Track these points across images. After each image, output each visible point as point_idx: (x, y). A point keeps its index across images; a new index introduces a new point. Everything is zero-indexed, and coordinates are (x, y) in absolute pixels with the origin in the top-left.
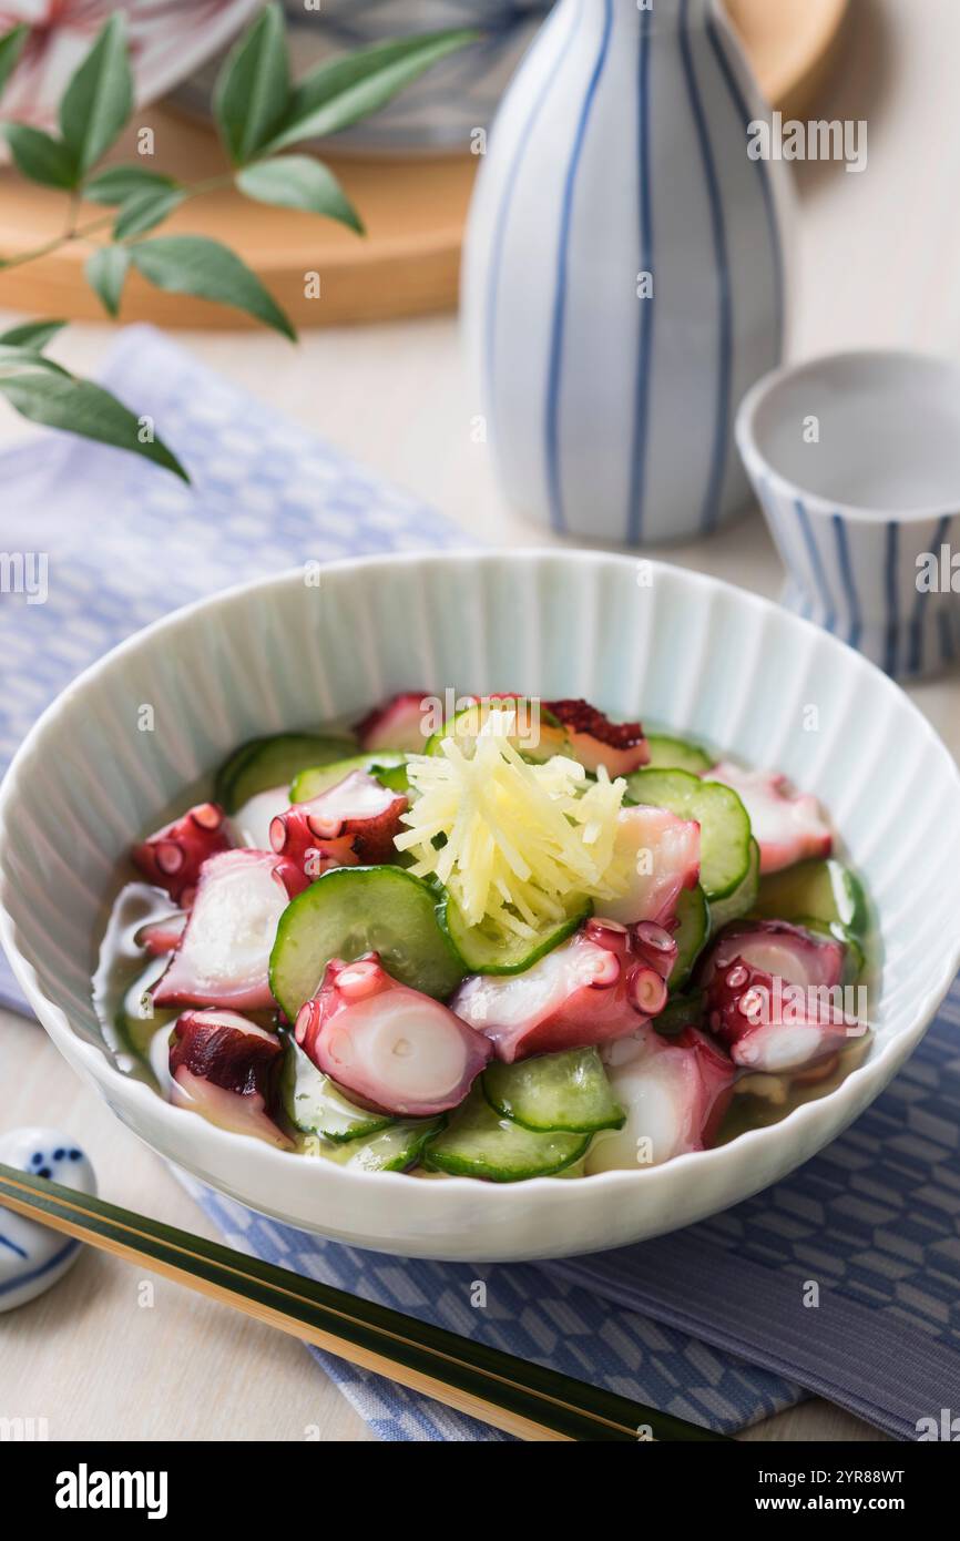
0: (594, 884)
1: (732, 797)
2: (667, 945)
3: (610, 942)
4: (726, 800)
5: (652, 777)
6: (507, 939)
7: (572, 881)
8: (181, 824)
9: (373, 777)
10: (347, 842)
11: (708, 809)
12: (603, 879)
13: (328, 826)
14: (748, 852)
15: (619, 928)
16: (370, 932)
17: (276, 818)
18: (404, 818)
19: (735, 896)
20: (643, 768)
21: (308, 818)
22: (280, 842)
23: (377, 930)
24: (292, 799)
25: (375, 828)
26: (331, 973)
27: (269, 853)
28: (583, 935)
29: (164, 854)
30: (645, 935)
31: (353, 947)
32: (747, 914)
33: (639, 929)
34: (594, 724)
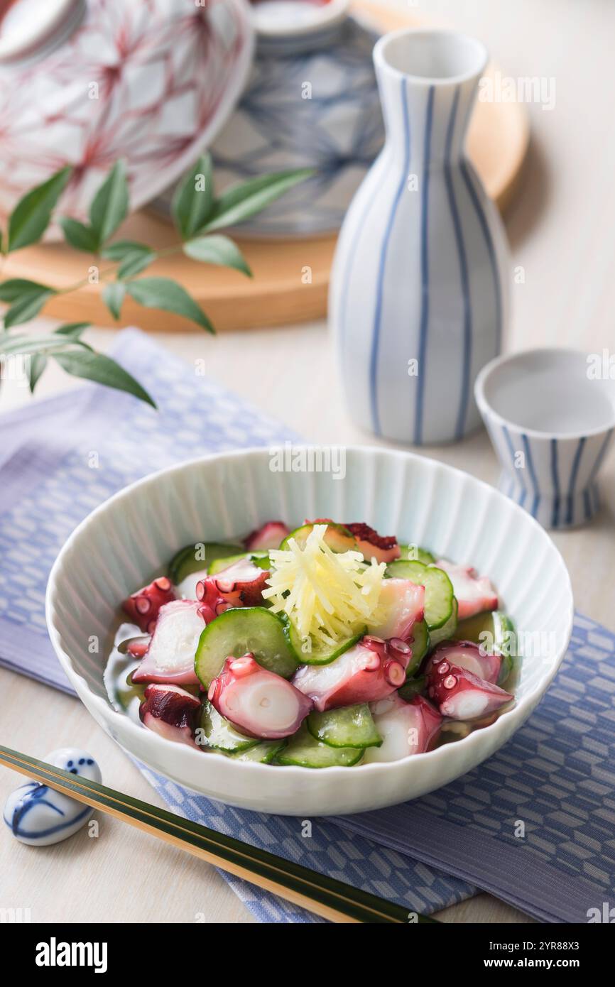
0: (368, 617)
1: (443, 575)
2: (406, 650)
3: (376, 648)
4: (440, 577)
5: (401, 565)
6: (321, 646)
7: (356, 616)
8: (150, 588)
9: (252, 562)
10: (236, 594)
11: (432, 582)
12: (373, 614)
13: (227, 585)
14: (452, 604)
15: (381, 641)
16: (249, 643)
17: (200, 582)
18: (267, 582)
19: (444, 627)
20: (396, 560)
21: (216, 581)
22: (201, 594)
23: (253, 641)
24: (208, 574)
25: (252, 587)
26: (228, 663)
27: (195, 602)
28: (361, 644)
29: (140, 603)
30: (395, 645)
31: (239, 650)
32: (450, 638)
33: (392, 641)
34: (370, 536)
